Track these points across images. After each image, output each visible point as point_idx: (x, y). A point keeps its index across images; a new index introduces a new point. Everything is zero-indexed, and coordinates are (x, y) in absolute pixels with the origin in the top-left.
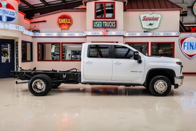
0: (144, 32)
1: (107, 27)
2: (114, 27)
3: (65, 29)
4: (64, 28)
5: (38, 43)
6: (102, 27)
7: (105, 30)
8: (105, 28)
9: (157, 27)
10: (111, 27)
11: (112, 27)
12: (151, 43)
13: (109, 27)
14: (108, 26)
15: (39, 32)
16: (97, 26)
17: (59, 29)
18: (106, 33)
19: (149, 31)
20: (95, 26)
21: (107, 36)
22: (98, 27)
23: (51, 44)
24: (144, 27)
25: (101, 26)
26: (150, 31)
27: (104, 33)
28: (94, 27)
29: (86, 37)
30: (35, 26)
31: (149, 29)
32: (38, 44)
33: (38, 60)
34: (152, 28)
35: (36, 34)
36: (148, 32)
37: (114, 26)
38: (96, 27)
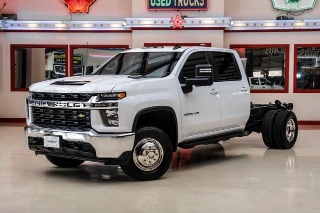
0: (278, 18)
1: (184, 7)
2: (200, 7)
3: (78, 11)
4: (78, 8)
5: (11, 45)
6: (172, 6)
7: (178, 13)
8: (179, 8)
9: (310, 6)
10: (193, 7)
11: (197, 7)
12: (296, 46)
13: (189, 6)
14: (186, 5)
15: (16, 19)
16: (158, 5)
17: (64, 11)
18: (180, 22)
19: (290, 16)
20: (153, 5)
21: (184, 29)
22: (160, 7)
23: (44, 49)
24: (277, 6)
25: (168, 5)
26: (293, 16)
27: (175, 22)
28: (150, 7)
29: (131, 32)
30: (5, 5)
31: (289, 12)
32: (13, 47)
33: (13, 89)
34: (298, 9)
35: (6, 25)
36: (287, 19)
37: (202, 5)
38: (156, 7)
